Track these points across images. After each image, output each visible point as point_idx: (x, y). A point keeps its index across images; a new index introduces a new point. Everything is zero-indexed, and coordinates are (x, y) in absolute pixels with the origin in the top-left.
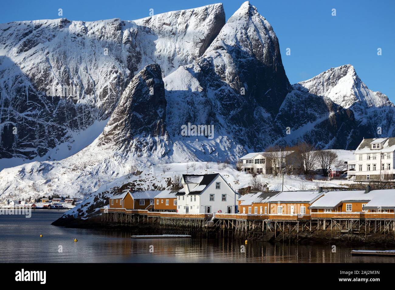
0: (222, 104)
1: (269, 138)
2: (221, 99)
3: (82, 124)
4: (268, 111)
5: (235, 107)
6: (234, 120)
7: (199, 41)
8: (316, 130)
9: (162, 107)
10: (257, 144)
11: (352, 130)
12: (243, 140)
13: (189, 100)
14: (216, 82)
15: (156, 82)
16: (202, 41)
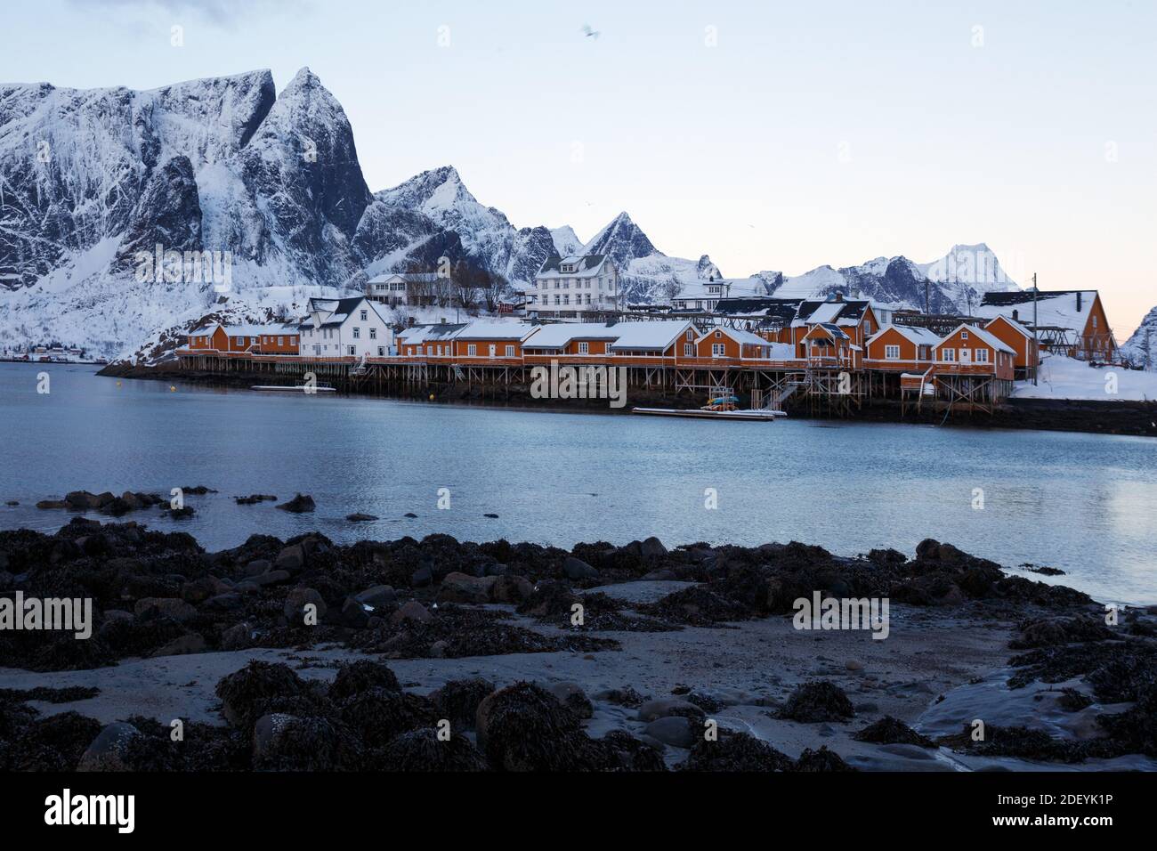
0: (278, 219)
1: (344, 270)
2: (277, 211)
3: (83, 241)
4: (342, 230)
5: (296, 224)
6: (297, 242)
7: (241, 125)
8: (409, 260)
9: (196, 221)
10: (329, 278)
11: (458, 262)
12: (309, 272)
13: (233, 211)
14: (268, 186)
15: (185, 183)
16: (245, 125)
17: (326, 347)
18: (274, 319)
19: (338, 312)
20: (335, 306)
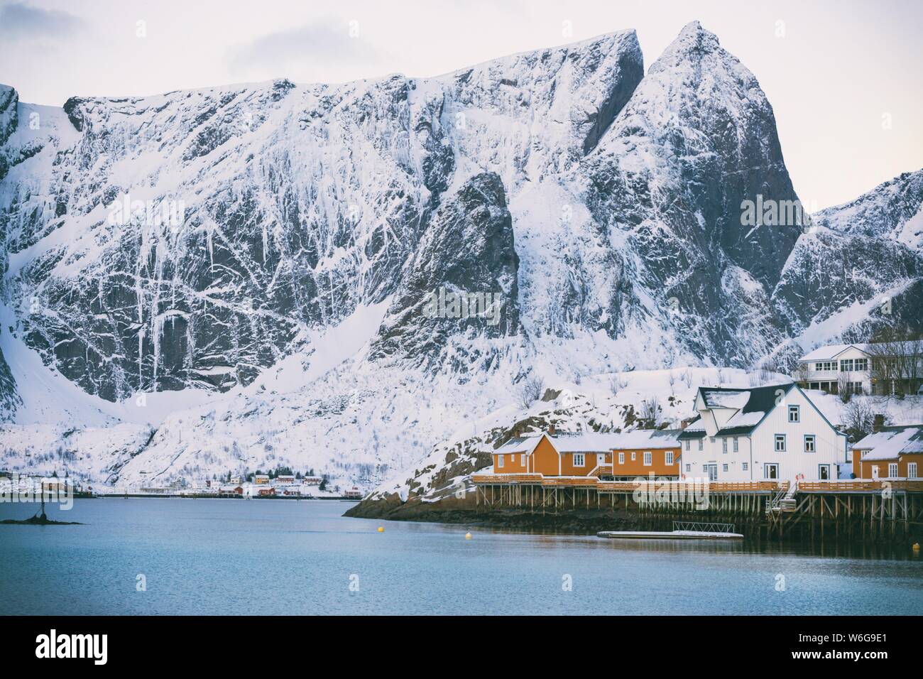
0: (647, 263)
1: (759, 341)
2: (643, 251)
3: (329, 312)
4: (756, 276)
5: (677, 269)
6: (677, 298)
7: (586, 118)
8: (875, 320)
9: (508, 271)
10: (732, 353)
12: (698, 345)
13: (568, 254)
14: (629, 212)
15: (493, 214)
16: (591, 118)
17: (726, 467)
18: (636, 423)
19: (747, 409)
20: (744, 398)
